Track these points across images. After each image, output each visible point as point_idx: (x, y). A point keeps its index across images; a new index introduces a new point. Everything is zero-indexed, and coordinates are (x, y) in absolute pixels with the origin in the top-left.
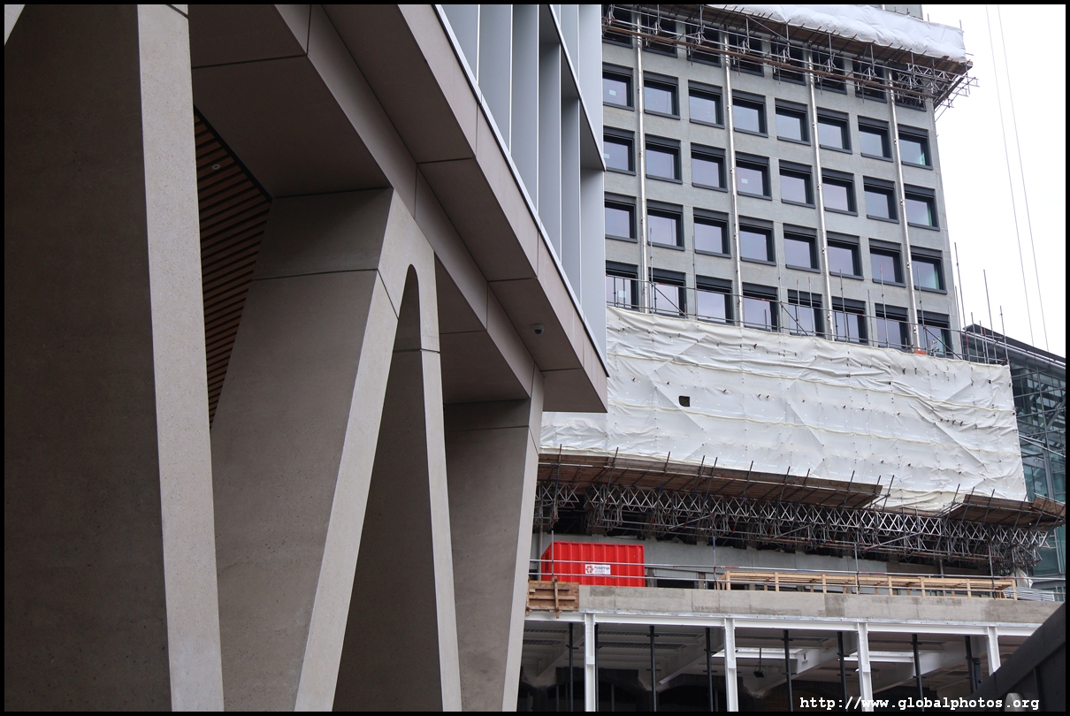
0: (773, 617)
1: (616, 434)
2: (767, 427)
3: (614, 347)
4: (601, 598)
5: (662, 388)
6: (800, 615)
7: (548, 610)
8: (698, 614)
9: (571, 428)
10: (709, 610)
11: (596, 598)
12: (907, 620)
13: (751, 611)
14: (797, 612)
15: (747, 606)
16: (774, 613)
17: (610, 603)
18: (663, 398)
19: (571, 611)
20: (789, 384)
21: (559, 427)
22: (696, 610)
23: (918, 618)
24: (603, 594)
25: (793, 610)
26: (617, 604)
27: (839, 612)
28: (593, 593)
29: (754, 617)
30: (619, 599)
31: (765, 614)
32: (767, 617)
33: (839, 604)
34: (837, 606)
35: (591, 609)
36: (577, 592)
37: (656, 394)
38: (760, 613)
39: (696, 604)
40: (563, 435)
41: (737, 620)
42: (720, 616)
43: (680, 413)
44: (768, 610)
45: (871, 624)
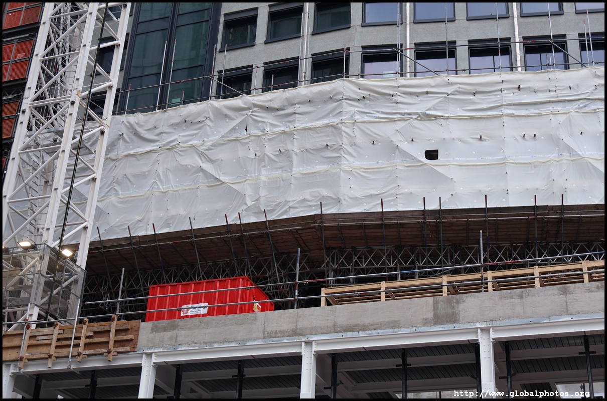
0: (362, 334)
1: (350, 198)
2: (535, 167)
3: (353, 116)
4: (162, 334)
5: (405, 146)
6: (399, 327)
7: (102, 354)
8: (269, 341)
9: (305, 200)
10: (283, 334)
11: (157, 334)
12: (549, 317)
13: (335, 329)
14: (394, 325)
15: (330, 324)
16: (364, 328)
17: (171, 338)
18: (405, 155)
19: (128, 352)
20: (561, 118)
21: (293, 201)
22: (268, 335)
23: (567, 312)
24: (165, 329)
25: (389, 323)
26: (179, 339)
27: (453, 318)
28: (155, 330)
29: (339, 335)
30: (183, 333)
31: (352, 330)
32: (355, 334)
33: (453, 308)
34: (450, 311)
35: (150, 348)
36: (137, 330)
37: (397, 152)
38: (346, 331)
39: (268, 329)
40: (296, 208)
41: (319, 343)
42: (296, 339)
43: (425, 167)
44: (357, 325)
45: (497, 329)
